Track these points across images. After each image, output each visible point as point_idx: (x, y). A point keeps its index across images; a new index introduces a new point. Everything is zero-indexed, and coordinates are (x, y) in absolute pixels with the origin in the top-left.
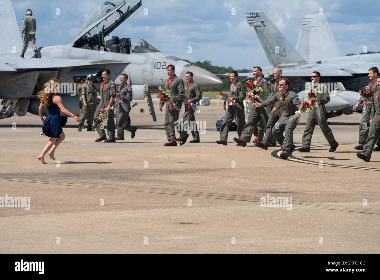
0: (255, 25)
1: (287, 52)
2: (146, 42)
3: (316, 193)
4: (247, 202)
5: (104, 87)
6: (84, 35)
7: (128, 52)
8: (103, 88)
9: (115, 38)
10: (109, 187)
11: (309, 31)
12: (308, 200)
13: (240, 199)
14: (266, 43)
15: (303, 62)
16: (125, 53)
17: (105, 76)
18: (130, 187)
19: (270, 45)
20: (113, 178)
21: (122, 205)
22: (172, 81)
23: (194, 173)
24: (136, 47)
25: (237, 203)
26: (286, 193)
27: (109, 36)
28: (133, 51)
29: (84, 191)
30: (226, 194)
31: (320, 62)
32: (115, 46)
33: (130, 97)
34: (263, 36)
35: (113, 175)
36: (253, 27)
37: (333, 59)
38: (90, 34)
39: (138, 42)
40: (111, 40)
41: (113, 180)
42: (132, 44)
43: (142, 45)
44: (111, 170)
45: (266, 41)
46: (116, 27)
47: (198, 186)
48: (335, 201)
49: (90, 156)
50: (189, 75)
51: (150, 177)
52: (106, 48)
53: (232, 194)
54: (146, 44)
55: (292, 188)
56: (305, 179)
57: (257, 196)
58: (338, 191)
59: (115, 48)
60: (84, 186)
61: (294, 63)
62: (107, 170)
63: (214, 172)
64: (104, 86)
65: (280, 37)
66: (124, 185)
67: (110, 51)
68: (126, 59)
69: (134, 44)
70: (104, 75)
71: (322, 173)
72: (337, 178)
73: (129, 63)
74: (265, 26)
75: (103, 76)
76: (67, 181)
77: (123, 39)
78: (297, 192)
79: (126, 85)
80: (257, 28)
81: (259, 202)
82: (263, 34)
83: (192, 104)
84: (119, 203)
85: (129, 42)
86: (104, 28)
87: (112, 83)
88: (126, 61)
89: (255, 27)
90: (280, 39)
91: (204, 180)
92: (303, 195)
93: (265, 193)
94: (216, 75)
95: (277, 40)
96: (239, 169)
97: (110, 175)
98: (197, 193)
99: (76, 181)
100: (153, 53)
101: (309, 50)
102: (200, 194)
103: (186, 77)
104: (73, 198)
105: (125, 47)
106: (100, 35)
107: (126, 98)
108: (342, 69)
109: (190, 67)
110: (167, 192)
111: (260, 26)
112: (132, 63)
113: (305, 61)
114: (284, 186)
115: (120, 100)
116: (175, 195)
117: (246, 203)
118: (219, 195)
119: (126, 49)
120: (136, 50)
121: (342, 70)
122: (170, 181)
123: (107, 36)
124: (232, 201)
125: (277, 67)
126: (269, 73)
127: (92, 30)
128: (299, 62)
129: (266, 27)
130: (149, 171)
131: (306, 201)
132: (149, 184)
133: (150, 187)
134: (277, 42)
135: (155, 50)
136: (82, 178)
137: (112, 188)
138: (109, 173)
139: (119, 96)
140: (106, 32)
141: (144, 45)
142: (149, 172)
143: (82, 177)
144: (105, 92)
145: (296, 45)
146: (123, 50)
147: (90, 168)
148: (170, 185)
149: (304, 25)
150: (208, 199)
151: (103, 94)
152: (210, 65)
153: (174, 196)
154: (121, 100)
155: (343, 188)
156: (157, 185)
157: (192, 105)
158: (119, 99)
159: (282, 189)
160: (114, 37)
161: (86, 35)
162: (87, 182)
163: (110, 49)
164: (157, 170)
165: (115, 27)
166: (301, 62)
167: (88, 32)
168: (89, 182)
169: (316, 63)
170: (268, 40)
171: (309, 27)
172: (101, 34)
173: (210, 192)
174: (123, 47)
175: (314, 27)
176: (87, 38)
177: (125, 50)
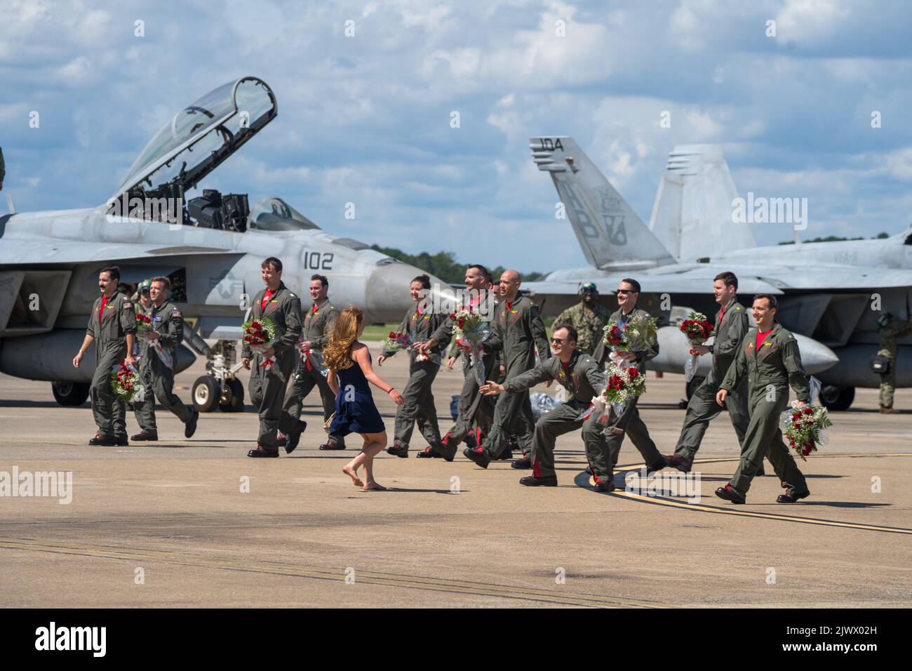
0: (554, 169)
1: (628, 233)
2: (285, 204)
3: (673, 578)
4: (499, 598)
5: (104, 310)
6: (137, 185)
7: (242, 228)
8: (101, 312)
9: (211, 193)
10: (164, 558)
11: (683, 185)
12: (650, 596)
13: (482, 592)
14: (577, 212)
15: (667, 259)
16: (235, 230)
17: (105, 283)
18: (217, 558)
19: (587, 216)
20: (178, 536)
21: (189, 603)
22: (273, 299)
23: (379, 524)
24: (262, 216)
25: (474, 601)
26: (599, 577)
27: (196, 188)
28: (253, 225)
29: (99, 568)
30: (451, 578)
31: (706, 260)
32: (209, 212)
33: (177, 332)
34: (570, 195)
35: (178, 527)
36: (547, 174)
37: (738, 253)
38: (150, 183)
39: (264, 205)
40: (202, 198)
41: (176, 541)
42: (251, 209)
43: (275, 212)
44: (176, 514)
45: (577, 207)
46: (215, 167)
47: (383, 557)
48: (716, 600)
49: (130, 479)
50: (319, 284)
51: (270, 535)
52: (189, 217)
53: (466, 579)
54: (284, 209)
55: (617, 564)
56: (650, 542)
57: (526, 584)
58: (726, 575)
59: (211, 219)
60: (102, 554)
61: (646, 259)
62: (166, 514)
63: (428, 524)
64: (103, 307)
65: (612, 199)
66: (201, 552)
67: (197, 223)
68: (235, 244)
69: (257, 207)
70: (104, 280)
71: (693, 529)
72: (728, 543)
73: (242, 255)
74: (575, 171)
75: (100, 283)
76: (63, 541)
77: (230, 197)
78: (625, 575)
79: (165, 304)
80: (557, 175)
81: (529, 599)
82: (570, 188)
83: (311, 351)
84: (182, 598)
85: (245, 204)
86: (186, 170)
87: (125, 298)
88: (236, 248)
89: (553, 172)
90: (611, 200)
91: (402, 542)
92: (639, 584)
93: (546, 578)
94: (453, 287)
95: (606, 205)
96: (493, 515)
97: (172, 527)
98: (380, 576)
99: (83, 542)
100: (301, 230)
101: (680, 231)
102: (386, 576)
103: (311, 289)
104: (70, 584)
105: (235, 215)
106: (176, 187)
107: (168, 336)
108: (760, 276)
109: (391, 265)
110: (306, 571)
111: (564, 171)
112: (251, 254)
113: (670, 257)
114: (597, 560)
115: (153, 339)
116: (326, 581)
117: (498, 601)
118: (432, 581)
119: (237, 221)
120: (262, 223)
121: (759, 278)
122: (318, 545)
123: (193, 188)
124: (464, 595)
125: (602, 269)
126: (580, 284)
127: (154, 174)
128: (658, 259)
129: (578, 174)
130: (271, 517)
131: (646, 598)
132: (265, 552)
133: (265, 559)
134: (606, 209)
135: (306, 225)
136: (100, 535)
137: (171, 560)
138: (171, 522)
139: (149, 330)
140: (190, 178)
141: (279, 212)
142: (269, 520)
143: (101, 532)
144: (108, 322)
145: (649, 219)
146: (229, 223)
147: (125, 510)
148: (316, 555)
149: (672, 171)
150: (405, 589)
151: (103, 325)
152: (452, 261)
153: (322, 581)
154: (156, 341)
155: (738, 568)
156: (283, 553)
157: (313, 354)
158: (150, 339)
159: (590, 567)
160: (209, 191)
161: (140, 185)
162: (111, 545)
163: (198, 221)
164: (290, 515)
165: (211, 169)
166: (662, 258)
167: (146, 179)
168: (115, 545)
169: (697, 261)
170: (583, 204)
171: (683, 175)
172: (177, 184)
173: (411, 573)
174: (230, 215)
175: (695, 175)
176: (142, 192)
177: (234, 222)
